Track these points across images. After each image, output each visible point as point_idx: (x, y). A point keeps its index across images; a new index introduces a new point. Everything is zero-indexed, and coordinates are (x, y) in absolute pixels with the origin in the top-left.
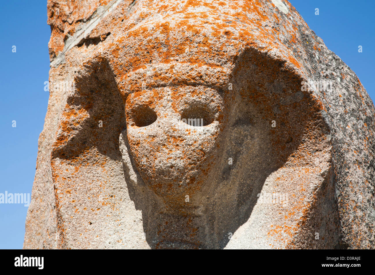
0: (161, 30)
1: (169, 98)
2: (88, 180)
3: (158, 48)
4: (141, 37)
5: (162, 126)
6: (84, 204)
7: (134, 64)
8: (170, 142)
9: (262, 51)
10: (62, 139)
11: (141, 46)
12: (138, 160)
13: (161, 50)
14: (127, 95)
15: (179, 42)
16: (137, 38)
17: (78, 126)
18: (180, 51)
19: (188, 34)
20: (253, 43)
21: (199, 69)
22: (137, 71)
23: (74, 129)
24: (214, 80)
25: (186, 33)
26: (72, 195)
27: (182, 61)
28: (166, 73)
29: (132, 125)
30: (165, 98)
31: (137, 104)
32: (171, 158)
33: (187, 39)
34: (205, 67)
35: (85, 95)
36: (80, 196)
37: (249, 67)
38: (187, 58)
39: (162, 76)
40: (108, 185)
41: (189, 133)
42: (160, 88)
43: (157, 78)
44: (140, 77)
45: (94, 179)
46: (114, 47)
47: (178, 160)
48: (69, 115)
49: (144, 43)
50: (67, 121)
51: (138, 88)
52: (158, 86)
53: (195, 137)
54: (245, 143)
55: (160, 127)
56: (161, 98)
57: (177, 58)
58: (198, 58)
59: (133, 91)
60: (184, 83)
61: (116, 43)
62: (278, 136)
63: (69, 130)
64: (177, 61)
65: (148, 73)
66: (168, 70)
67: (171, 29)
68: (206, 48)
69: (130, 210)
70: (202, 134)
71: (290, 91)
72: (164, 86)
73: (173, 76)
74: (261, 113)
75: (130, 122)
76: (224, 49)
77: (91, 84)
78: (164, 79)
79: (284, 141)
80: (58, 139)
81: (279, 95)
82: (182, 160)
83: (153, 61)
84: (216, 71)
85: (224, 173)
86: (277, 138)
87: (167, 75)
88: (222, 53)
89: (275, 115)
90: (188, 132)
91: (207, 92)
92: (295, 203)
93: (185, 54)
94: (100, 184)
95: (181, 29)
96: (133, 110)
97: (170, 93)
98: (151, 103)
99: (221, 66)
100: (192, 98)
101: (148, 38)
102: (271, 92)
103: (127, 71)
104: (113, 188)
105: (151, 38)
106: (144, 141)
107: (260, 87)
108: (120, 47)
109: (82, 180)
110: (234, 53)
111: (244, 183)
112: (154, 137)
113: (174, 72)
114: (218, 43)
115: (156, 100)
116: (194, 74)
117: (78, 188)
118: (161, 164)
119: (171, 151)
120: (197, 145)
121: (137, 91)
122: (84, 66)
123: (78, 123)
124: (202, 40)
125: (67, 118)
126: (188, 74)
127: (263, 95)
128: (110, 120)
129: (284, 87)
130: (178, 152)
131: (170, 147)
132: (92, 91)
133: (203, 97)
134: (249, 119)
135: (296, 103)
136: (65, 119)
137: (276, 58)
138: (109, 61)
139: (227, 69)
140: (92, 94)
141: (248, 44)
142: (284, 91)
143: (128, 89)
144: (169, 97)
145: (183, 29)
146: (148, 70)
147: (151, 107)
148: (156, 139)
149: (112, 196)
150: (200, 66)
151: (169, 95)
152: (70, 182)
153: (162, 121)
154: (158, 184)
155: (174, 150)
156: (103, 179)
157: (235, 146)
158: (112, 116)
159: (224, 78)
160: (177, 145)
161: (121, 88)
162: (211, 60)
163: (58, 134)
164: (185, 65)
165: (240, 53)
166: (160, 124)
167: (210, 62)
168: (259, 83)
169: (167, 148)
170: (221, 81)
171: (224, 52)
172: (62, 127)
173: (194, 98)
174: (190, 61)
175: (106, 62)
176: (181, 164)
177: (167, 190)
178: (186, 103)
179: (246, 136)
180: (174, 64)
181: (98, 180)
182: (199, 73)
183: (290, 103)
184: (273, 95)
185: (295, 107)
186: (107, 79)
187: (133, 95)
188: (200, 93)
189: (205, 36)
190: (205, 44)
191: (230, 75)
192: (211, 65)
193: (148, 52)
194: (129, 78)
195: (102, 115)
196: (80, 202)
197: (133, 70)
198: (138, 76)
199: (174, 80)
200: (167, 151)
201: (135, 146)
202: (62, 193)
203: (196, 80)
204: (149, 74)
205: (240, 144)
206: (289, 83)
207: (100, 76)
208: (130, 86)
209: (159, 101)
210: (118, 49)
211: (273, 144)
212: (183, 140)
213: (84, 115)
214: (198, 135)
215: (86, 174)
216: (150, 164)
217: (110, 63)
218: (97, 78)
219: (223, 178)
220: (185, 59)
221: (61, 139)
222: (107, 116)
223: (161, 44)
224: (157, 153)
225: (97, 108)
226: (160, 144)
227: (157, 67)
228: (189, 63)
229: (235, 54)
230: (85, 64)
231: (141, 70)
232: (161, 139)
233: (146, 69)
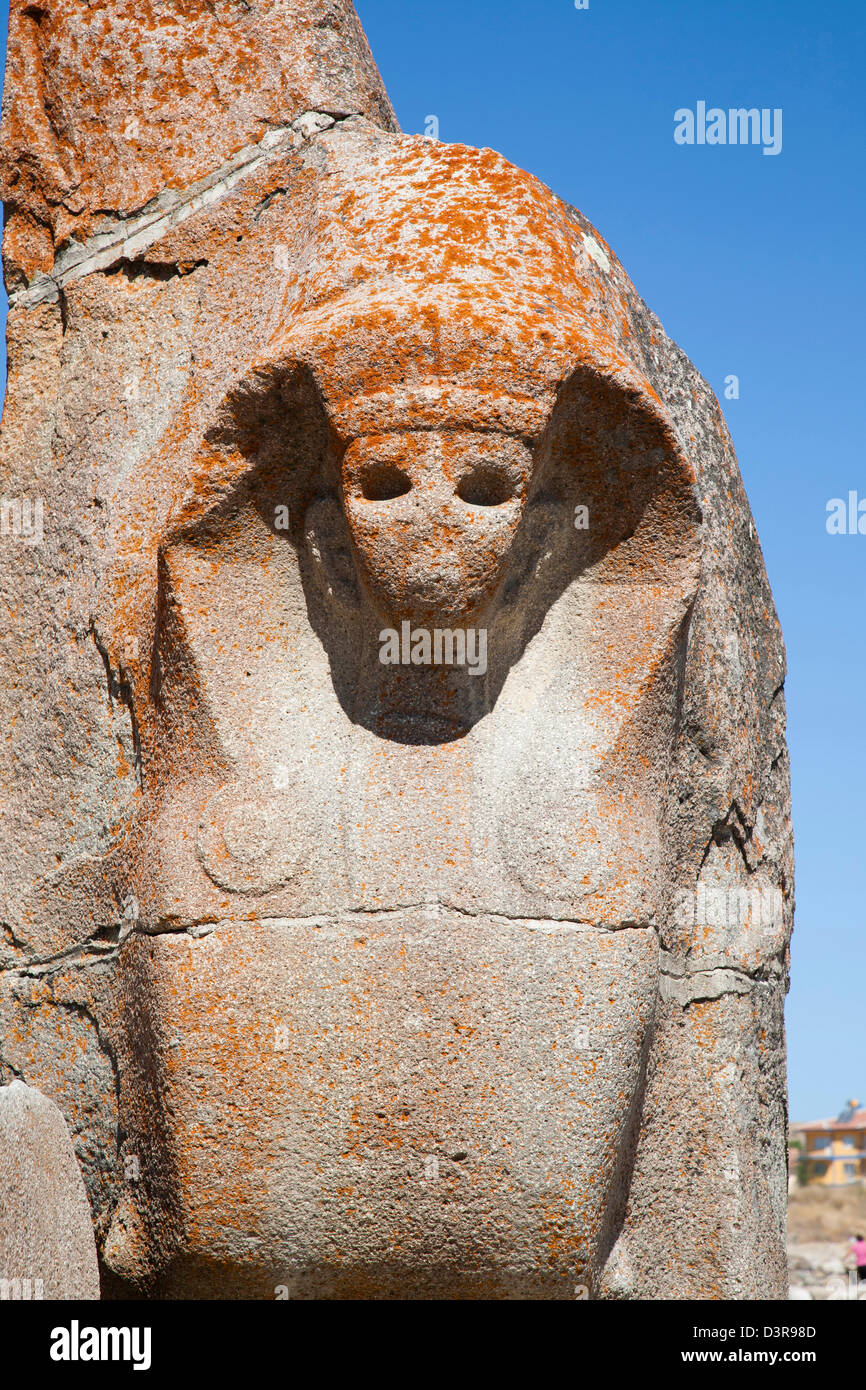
0: (422, 322)
1: (438, 453)
2: (236, 591)
3: (417, 355)
4: (384, 331)
5: (424, 504)
6: (232, 637)
7: (368, 382)
8: (438, 535)
9: (603, 373)
10: (193, 509)
11: (383, 349)
12: (370, 564)
13: (423, 361)
14: (351, 439)
15: (459, 348)
16: (374, 331)
17: (227, 485)
18: (459, 365)
19: (476, 334)
20: (589, 357)
21: (496, 403)
22: (376, 396)
23: (217, 490)
24: (520, 424)
25: (472, 331)
26: (209, 618)
27: (462, 384)
28: (434, 406)
29: (357, 497)
30: (431, 452)
31: (372, 459)
32: (438, 564)
33: (474, 343)
34: (505, 399)
35: (246, 425)
36: (225, 621)
37: (575, 399)
38: (474, 380)
39: (427, 410)
40: (276, 601)
41: (472, 520)
42: (419, 434)
43: (416, 414)
44: (382, 408)
45: (248, 589)
46: (325, 344)
47: (451, 568)
48: (208, 464)
49: (390, 343)
50: (204, 475)
51: (376, 428)
52: (417, 429)
53: (483, 528)
54: (549, 536)
55: (420, 507)
56: (421, 451)
57: (454, 378)
58: (493, 382)
59: (364, 434)
60: (468, 426)
61: (329, 336)
62: (608, 524)
63: (207, 492)
64: (455, 383)
65: (397, 402)
66: (438, 400)
67: (442, 322)
68: (508, 364)
69: (317, 652)
70: (494, 522)
71: (642, 447)
72: (429, 429)
73: (447, 412)
74: (581, 481)
75: (355, 490)
76: (541, 367)
77: (265, 408)
78: (429, 416)
79: (618, 535)
80: (185, 509)
81: (621, 451)
82: (457, 569)
83: (408, 381)
84: (524, 408)
85: (508, 591)
86: (604, 530)
87: (434, 409)
88: (535, 373)
89: (606, 487)
90: (470, 519)
91: (506, 445)
92: (636, 652)
93: (469, 373)
94: (261, 599)
95: (461, 323)
96: (362, 470)
97: (439, 443)
98: (401, 458)
99: (533, 398)
100: (479, 456)
101: (397, 335)
102: (607, 446)
103: (351, 394)
104: (284, 607)
105: (403, 335)
106: (386, 531)
107: (588, 435)
108: (338, 346)
109: (227, 590)
110: (556, 375)
111: (534, 610)
112: (407, 523)
113: (450, 405)
114: (530, 354)
115: (411, 455)
116: (486, 411)
117: (220, 605)
118: (419, 575)
119: (438, 551)
120: (484, 542)
121: (374, 434)
122: (256, 372)
123: (228, 479)
124: (501, 348)
125: (203, 469)
126: (475, 412)
127: (590, 449)
128: (287, 477)
129: (633, 437)
130: (452, 553)
131: (438, 544)
132: (262, 421)
133: (500, 454)
134: (556, 491)
135: (650, 468)
136: (200, 469)
137: (626, 386)
138: (314, 370)
139: (544, 405)
140: (260, 426)
141: (580, 359)
142: (631, 446)
143: (356, 428)
144: (437, 450)
145: (465, 323)
146: (398, 398)
147: (400, 468)
148: (411, 528)
149: (282, 624)
150: (497, 397)
151: (437, 447)
152: (204, 593)
153: (424, 496)
154: (407, 610)
155: (444, 549)
156: (265, 590)
157: (530, 541)
158: (294, 469)
159: (538, 421)
160: (451, 541)
161: (339, 425)
162: (515, 385)
163: (185, 499)
164: (470, 393)
165: (566, 376)
166: (420, 500)
167: (514, 389)
168: (587, 429)
169: (433, 546)
170: (532, 427)
171: (540, 372)
172: (194, 484)
173: (484, 456)
174: (479, 386)
175: (306, 371)
176: (455, 575)
177: (422, 620)
178: (469, 464)
179: (552, 523)
180: (450, 390)
181: (256, 592)
182: (496, 411)
183: (638, 468)
184: (610, 452)
185: (646, 476)
186: (299, 402)
187: (364, 440)
188: (494, 447)
189: (507, 340)
190: (506, 355)
191: (549, 416)
192: (515, 396)
193: (397, 362)
194: (358, 409)
195: (275, 468)
196: (225, 632)
197: (365, 394)
198: (376, 406)
199: (448, 420)
200: (431, 551)
201: (368, 538)
202: (193, 615)
203: (489, 423)
204: (399, 403)
205: (540, 537)
206: (642, 432)
207: (287, 395)
208: (359, 423)
209: (418, 458)
210: (335, 350)
211: (595, 540)
212: (461, 533)
213: (243, 466)
214: (488, 525)
215: (233, 578)
216: (396, 573)
217: (314, 374)
218: (279, 398)
219: (505, 599)
220: (468, 381)
221: (190, 508)
222: (283, 469)
223: (425, 349)
224: (412, 553)
225: (268, 453)
226: (419, 537)
227: (415, 392)
228: (477, 390)
229: (558, 377)
230: (258, 370)
231: (383, 396)
232: (422, 528)
233: (393, 395)
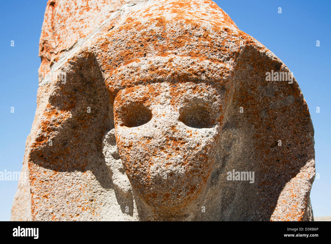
0: (156, 23)
1: (168, 94)
2: (67, 183)
3: (153, 40)
4: (134, 30)
5: (159, 126)
6: (62, 210)
7: (126, 58)
8: (170, 145)
9: (261, 51)
10: (41, 140)
11: (135, 39)
12: (129, 165)
13: (157, 43)
14: (117, 91)
15: (177, 35)
16: (129, 31)
17: (59, 126)
18: (178, 44)
19: (188, 27)
20: (252, 42)
21: (201, 64)
22: (130, 65)
23: (54, 130)
24: (217, 76)
25: (185, 26)
26: (49, 199)
27: (181, 54)
28: (164, 67)
29: (122, 125)
30: (163, 94)
31: (129, 101)
32: (171, 164)
33: (186, 32)
34: (207, 62)
35: (68, 94)
36: (59, 201)
37: (245, 67)
38: (187, 52)
39: (160, 69)
40: (89, 188)
41: (191, 135)
42: (156, 84)
43: (154, 72)
44: (133, 71)
45: (74, 182)
46: (103, 41)
47: (179, 166)
48: (49, 115)
49: (138, 35)
50: (47, 121)
51: (131, 83)
52: (154, 81)
53: (197, 139)
54: (233, 146)
55: (158, 127)
56: (157, 94)
57: (176, 51)
58: (199, 52)
59: (124, 87)
60: (184, 78)
61: (105, 37)
62: (263, 140)
63: (49, 130)
64: (176, 54)
65: (142, 66)
66: (166, 63)
67: (168, 22)
68: (207, 42)
69: (111, 215)
70: (205, 136)
71: (282, 95)
72: (161, 81)
73: (172, 70)
74: (248, 117)
75: (118, 121)
76: (226, 44)
77: (75, 82)
78: (161, 73)
79: (269, 145)
80: (37, 140)
81: (270, 98)
82: (183, 166)
83: (149, 55)
84: (219, 67)
85: (213, 178)
86: (261, 143)
87: (165, 69)
88: (223, 48)
89: (262, 119)
90: (189, 134)
91: (209, 89)
93: (184, 48)
94: (80, 187)
95: (179, 22)
96: (123, 109)
97: (168, 89)
98: (145, 99)
99: (223, 62)
100: (193, 96)
101: (142, 31)
102: (262, 96)
103: (117, 66)
104: (94, 191)
105: (145, 30)
106: (137, 144)
107: (252, 90)
108: (110, 41)
109: (61, 183)
110: (235, 49)
111: (226, 187)
112: (150, 138)
113: (174, 65)
114: (219, 38)
115: (151, 97)
116: (196, 68)
117: (57, 192)
118: (158, 171)
119: (170, 155)
120: (200, 148)
121: (129, 86)
122: (68, 62)
123: (59, 123)
124: (202, 34)
125: (47, 118)
126: (189, 69)
127: (253, 98)
128: (92, 121)
129: (277, 90)
130: (179, 156)
131: (170, 150)
132: (76, 90)
133: (205, 94)
134: (235, 122)
135: (286, 107)
136: (45, 119)
137: (273, 59)
138: (97, 56)
139: (229, 65)
140: (75, 93)
141: (247, 42)
142: (276, 95)
143: (119, 84)
144: (167, 93)
145: (181, 22)
146: (143, 64)
147: (146, 105)
148: (153, 142)
149: (92, 200)
150: (201, 60)
151: (167, 91)
152: (48, 185)
153: (160, 120)
154: (153, 194)
155: (174, 154)
156: (83, 182)
157: (223, 150)
158: (96, 116)
159: (228, 75)
160: (178, 149)
161: (110, 84)
162: (212, 55)
163: (37, 135)
164: (185, 58)
165: (241, 50)
166: (157, 124)
167: (212, 57)
168: (251, 86)
169: (166, 152)
170: (224, 78)
171: (226, 47)
172: (42, 127)
173: (196, 95)
174: (190, 54)
175: (93, 58)
176: (182, 170)
177: (162, 200)
178: (186, 101)
179: (235, 139)
180: (173, 57)
181: (78, 183)
182: (202, 68)
183: (279, 107)
184: (264, 99)
185: (284, 112)
186: (93, 77)
187: (124, 91)
188: (202, 90)
189: (205, 30)
190: (205, 38)
191: (232, 72)
192: (213, 60)
193: (142, 45)
194: (120, 73)
195: (85, 116)
196: (58, 207)
197: (124, 64)
198: (130, 70)
199: (173, 75)
200: (166, 155)
201: (126, 149)
202: (39, 198)
203: (197, 75)
204: (143, 67)
205: (228, 147)
206: (282, 86)
207: (85, 73)
208: (121, 81)
209: (156, 98)
210: (108, 43)
211: (256, 148)
212: (184, 143)
213: (67, 115)
214: (201, 138)
215: (66, 177)
216: (145, 171)
217: (97, 58)
218: (82, 75)
219: (212, 183)
220: (184, 52)
221: (40, 139)
222: (90, 116)
223: (157, 36)
224: (153, 157)
225: (80, 108)
226: (157, 147)
227: (152, 60)
228: (190, 57)
229: (237, 51)
230: (70, 61)
231: (134, 64)
232: (159, 141)
233: (139, 63)
